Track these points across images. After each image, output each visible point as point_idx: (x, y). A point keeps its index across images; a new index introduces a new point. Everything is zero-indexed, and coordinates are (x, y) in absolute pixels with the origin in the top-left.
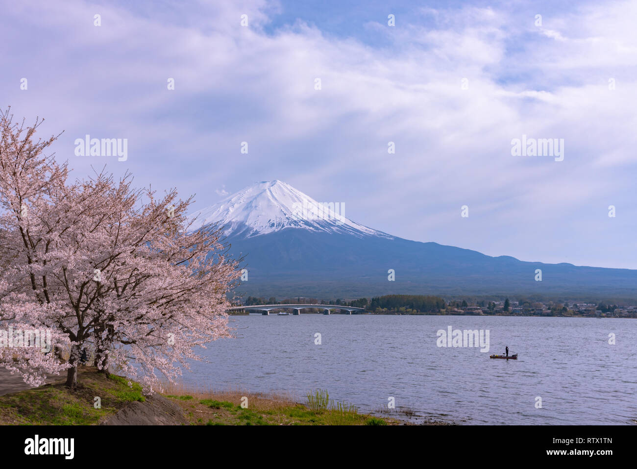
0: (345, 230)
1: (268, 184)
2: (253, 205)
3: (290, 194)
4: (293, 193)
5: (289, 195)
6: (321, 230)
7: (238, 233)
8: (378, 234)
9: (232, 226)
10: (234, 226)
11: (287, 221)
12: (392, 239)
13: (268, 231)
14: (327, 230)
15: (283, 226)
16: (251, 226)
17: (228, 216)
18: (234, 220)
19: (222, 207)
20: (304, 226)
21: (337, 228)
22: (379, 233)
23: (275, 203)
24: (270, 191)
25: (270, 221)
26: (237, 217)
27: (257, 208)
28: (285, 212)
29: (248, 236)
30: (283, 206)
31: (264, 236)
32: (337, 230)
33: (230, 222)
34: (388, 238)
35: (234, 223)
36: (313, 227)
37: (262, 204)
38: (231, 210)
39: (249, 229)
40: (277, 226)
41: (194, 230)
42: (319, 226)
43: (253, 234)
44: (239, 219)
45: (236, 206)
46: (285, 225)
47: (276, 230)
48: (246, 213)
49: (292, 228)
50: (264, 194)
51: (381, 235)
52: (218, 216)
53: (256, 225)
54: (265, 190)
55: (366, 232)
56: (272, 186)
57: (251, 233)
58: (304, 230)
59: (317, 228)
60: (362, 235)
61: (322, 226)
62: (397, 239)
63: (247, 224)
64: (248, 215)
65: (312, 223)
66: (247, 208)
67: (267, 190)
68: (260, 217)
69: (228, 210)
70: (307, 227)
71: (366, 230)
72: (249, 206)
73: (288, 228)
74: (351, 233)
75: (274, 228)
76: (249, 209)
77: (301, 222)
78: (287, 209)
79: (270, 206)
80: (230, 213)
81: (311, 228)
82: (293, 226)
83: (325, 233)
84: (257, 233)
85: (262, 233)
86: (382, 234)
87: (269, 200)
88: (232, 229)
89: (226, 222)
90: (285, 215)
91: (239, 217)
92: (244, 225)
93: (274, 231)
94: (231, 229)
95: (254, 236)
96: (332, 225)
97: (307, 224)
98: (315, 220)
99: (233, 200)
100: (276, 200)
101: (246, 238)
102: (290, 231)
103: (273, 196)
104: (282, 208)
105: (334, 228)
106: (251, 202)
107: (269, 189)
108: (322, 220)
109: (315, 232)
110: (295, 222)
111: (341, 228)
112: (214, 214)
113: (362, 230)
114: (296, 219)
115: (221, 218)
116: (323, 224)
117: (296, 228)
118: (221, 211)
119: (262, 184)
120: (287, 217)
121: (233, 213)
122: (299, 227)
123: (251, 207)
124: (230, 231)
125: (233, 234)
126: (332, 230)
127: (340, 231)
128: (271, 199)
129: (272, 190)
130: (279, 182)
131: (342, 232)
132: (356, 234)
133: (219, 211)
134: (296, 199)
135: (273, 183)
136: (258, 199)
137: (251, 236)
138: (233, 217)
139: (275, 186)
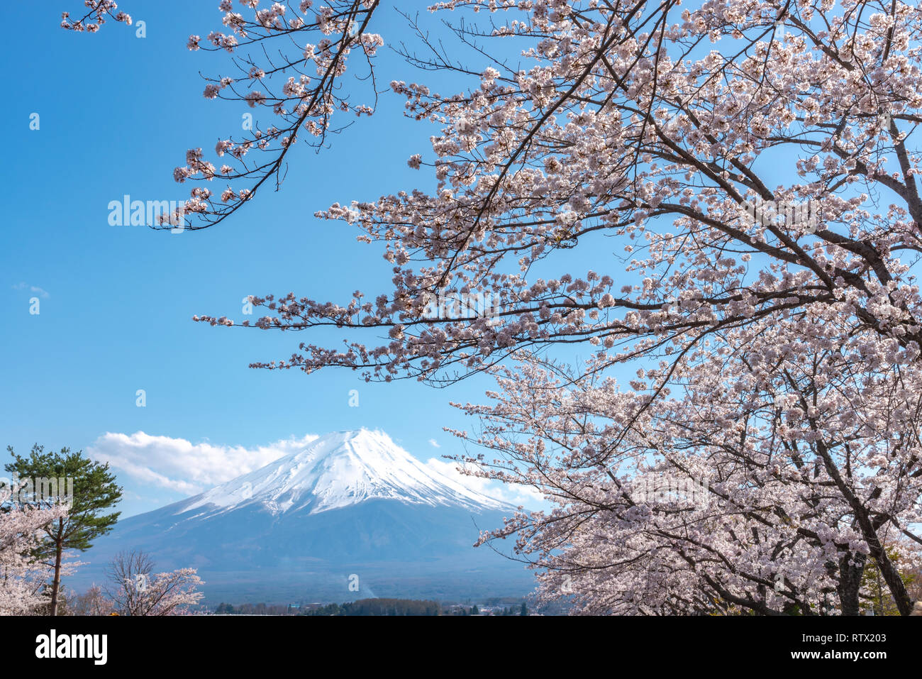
0: (456, 501)
1: (348, 434)
2: (325, 464)
3: (380, 448)
4: (383, 448)
5: (377, 450)
6: (421, 500)
7: (303, 504)
9: (293, 496)
10: (296, 496)
11: (373, 488)
13: (343, 504)
14: (430, 502)
15: (366, 495)
16: (320, 496)
17: (288, 481)
18: (296, 487)
19: (280, 468)
20: (395, 496)
21: (445, 498)
22: (505, 505)
23: (358, 463)
24: (351, 445)
25: (348, 488)
27: (331, 470)
28: (370, 475)
29: (315, 511)
30: (368, 466)
32: (444, 501)
33: (290, 489)
35: (296, 491)
36: (410, 496)
37: (337, 463)
38: (294, 472)
39: (316, 501)
40: (357, 496)
42: (418, 496)
43: (323, 508)
44: (305, 484)
45: (301, 466)
46: (369, 494)
47: (356, 502)
48: (313, 477)
49: (379, 498)
50: (341, 449)
51: (508, 509)
52: (274, 482)
53: (327, 495)
54: (342, 444)
55: (486, 504)
56: (354, 437)
58: (396, 502)
59: (415, 499)
60: (480, 509)
61: (422, 495)
63: (314, 492)
64: (317, 480)
65: (409, 491)
67: (347, 443)
68: (333, 482)
69: (288, 473)
70: (401, 497)
71: (486, 501)
72: (318, 468)
73: (373, 499)
74: (466, 506)
75: (352, 499)
76: (319, 471)
77: (393, 489)
78: (373, 471)
79: (348, 467)
80: (291, 477)
81: (407, 498)
82: (380, 495)
83: (426, 506)
84: (328, 505)
85: (334, 506)
86: (509, 507)
87: (348, 458)
88: (293, 501)
89: (284, 490)
90: (370, 479)
91: (303, 482)
92: (311, 495)
93: (353, 502)
94: (291, 500)
95: (323, 510)
96: (437, 494)
97: (401, 492)
98: (413, 487)
99: (297, 458)
100: (358, 457)
101: (311, 513)
102: (375, 503)
103: (354, 453)
104: (367, 469)
105: (440, 499)
106: (322, 461)
107: (349, 442)
108: (422, 486)
109: (410, 504)
110: (384, 489)
111: (451, 498)
112: (268, 479)
113: (480, 502)
114: (386, 486)
115: (277, 485)
116: (425, 493)
117: (384, 499)
118: (278, 474)
119: (338, 435)
120: (372, 481)
121: (296, 477)
122: (389, 496)
123: (323, 467)
124: (290, 502)
125: (293, 507)
126: (436, 499)
127: (447, 503)
128: (351, 454)
129: (353, 444)
130: (363, 431)
131: (451, 504)
132: (472, 507)
133: (275, 474)
134: (387, 455)
135: (356, 433)
136: (333, 456)
137: (319, 510)
138: (295, 482)
139: (358, 437)
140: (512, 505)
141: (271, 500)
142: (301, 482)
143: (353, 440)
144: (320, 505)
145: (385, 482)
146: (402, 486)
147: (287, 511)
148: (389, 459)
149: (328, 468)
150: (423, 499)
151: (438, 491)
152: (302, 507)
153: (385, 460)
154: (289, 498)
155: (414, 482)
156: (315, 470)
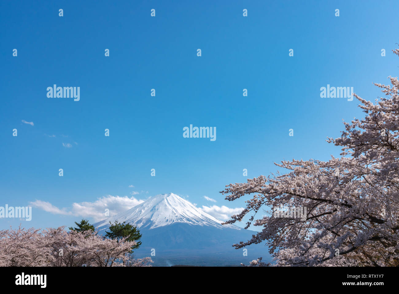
0: (211, 224)
1: (166, 195)
2: (156, 208)
3: (179, 201)
4: (181, 201)
5: (178, 202)
6: (196, 223)
7: (146, 225)
8: (231, 226)
9: (143, 221)
10: (144, 221)
11: (176, 218)
12: (240, 229)
13: (164, 224)
14: (200, 224)
15: (173, 221)
16: (154, 221)
17: (141, 215)
18: (144, 218)
19: (137, 209)
20: (186, 221)
23: (170, 207)
24: (167, 200)
25: (166, 218)
27: (159, 210)
28: (175, 212)
29: (152, 228)
30: (174, 209)
32: (206, 224)
33: (142, 218)
34: (238, 229)
35: (144, 219)
36: (192, 221)
37: (161, 208)
38: (143, 211)
39: (152, 223)
42: (195, 221)
45: (146, 208)
46: (174, 220)
47: (169, 224)
48: (151, 213)
49: (179, 222)
50: (163, 202)
51: (233, 227)
52: (135, 215)
53: (157, 221)
54: (163, 199)
56: (168, 196)
58: (186, 224)
59: (194, 223)
60: (222, 227)
61: (197, 221)
62: (242, 229)
63: (152, 220)
64: (153, 215)
65: (191, 219)
67: (165, 199)
68: (160, 215)
69: (141, 211)
70: (188, 222)
72: (153, 209)
74: (215, 226)
75: (168, 222)
76: (154, 211)
77: (185, 219)
78: (176, 211)
79: (166, 209)
80: (142, 213)
81: (190, 222)
83: (198, 226)
84: (157, 225)
85: (160, 226)
86: (234, 226)
87: (166, 205)
89: (139, 219)
90: (175, 214)
91: (147, 215)
92: (150, 221)
93: (168, 224)
94: (142, 223)
95: (155, 227)
96: (204, 221)
97: (188, 220)
98: (193, 218)
99: (144, 205)
100: (170, 205)
101: (150, 228)
102: (177, 224)
103: (168, 203)
104: (173, 210)
105: (205, 223)
106: (154, 207)
107: (166, 198)
108: (197, 217)
109: (192, 225)
110: (181, 218)
111: (209, 223)
112: (132, 214)
114: (182, 217)
115: (136, 216)
116: (198, 220)
117: (181, 222)
118: (137, 212)
119: (162, 195)
120: (176, 215)
121: (144, 213)
122: (183, 222)
123: (155, 209)
124: (142, 224)
125: (143, 226)
126: (204, 223)
127: (208, 224)
128: (167, 204)
129: (168, 199)
130: (172, 194)
131: (209, 225)
132: (218, 226)
133: (135, 212)
134: (182, 204)
135: (169, 195)
136: (159, 204)
137: (154, 227)
138: (144, 216)
139: (170, 196)
141: (133, 223)
142: (146, 215)
143: (168, 198)
144: (154, 225)
145: (181, 215)
146: (188, 217)
147: (141, 228)
148: (183, 206)
149: (158, 209)
150: (197, 223)
151: (203, 219)
152: (146, 226)
153: (181, 206)
154: (141, 222)
155: (194, 216)
156: (152, 210)
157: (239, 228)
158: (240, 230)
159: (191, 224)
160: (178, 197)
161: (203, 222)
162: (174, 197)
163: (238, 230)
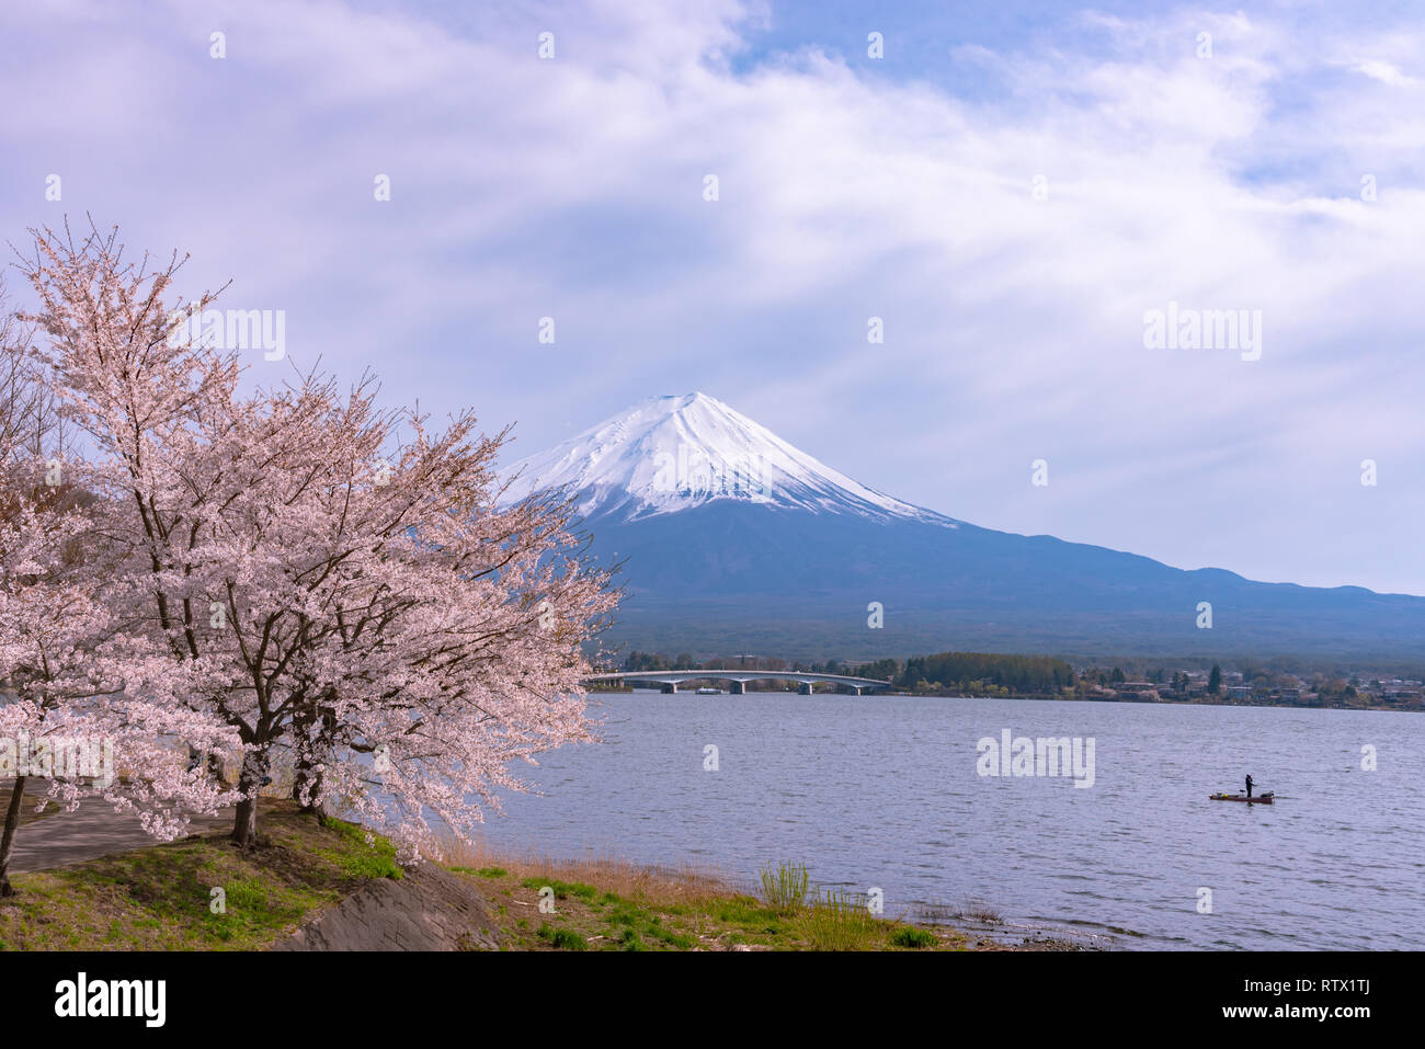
0: (849, 505)
1: (677, 401)
2: (644, 447)
3: (727, 424)
4: (732, 423)
5: (724, 425)
6: (795, 504)
7: (609, 509)
8: (922, 516)
9: (598, 491)
10: (602, 495)
12: (953, 526)
13: (676, 507)
14: (807, 505)
16: (639, 494)
17: (587, 471)
18: (600, 481)
19: (574, 451)
21: (831, 502)
22: (925, 513)
23: (693, 445)
24: (682, 417)
26: (607, 473)
27: (653, 455)
29: (632, 517)
30: (710, 450)
31: (667, 517)
32: (831, 505)
33: (592, 485)
34: (945, 525)
35: (601, 487)
36: (777, 497)
37: (662, 445)
38: (595, 459)
39: (633, 502)
40: (695, 496)
41: (513, 502)
42: (789, 497)
43: (644, 513)
44: (613, 478)
45: (606, 449)
47: (695, 505)
48: (626, 465)
49: (731, 499)
50: (666, 424)
51: (931, 518)
52: (565, 473)
53: (649, 493)
54: (670, 415)
55: (896, 511)
56: (687, 405)
57: (639, 509)
58: (758, 506)
59: (785, 501)
61: (795, 496)
62: (964, 526)
63: (629, 489)
64: (632, 471)
65: (774, 488)
66: (631, 454)
67: (675, 415)
69: (587, 458)
71: (896, 507)
72: (634, 451)
73: (719, 500)
74: (862, 513)
75: (690, 499)
76: (634, 456)
80: (592, 466)
81: (772, 500)
83: (803, 513)
84: (651, 509)
85: (662, 510)
86: (931, 515)
87: (679, 438)
88: (597, 501)
89: (584, 485)
91: (611, 473)
92: (624, 493)
93: (690, 506)
94: (593, 500)
95: (644, 517)
96: (820, 495)
98: (781, 483)
99: (599, 436)
100: (695, 436)
101: (625, 521)
102: (723, 508)
103: (688, 429)
105: (825, 502)
106: (639, 441)
107: (679, 412)
108: (795, 482)
109: (781, 510)
111: (840, 502)
112: (556, 467)
113: (886, 507)
115: (571, 477)
116: (800, 492)
117: (737, 501)
118: (572, 460)
119: (662, 402)
121: (599, 466)
123: (639, 451)
124: (592, 503)
125: (598, 512)
126: (819, 504)
127: (836, 509)
128: (683, 433)
129: (685, 415)
130: (701, 397)
131: (842, 510)
132: (875, 516)
133: (567, 460)
134: (738, 435)
135: (689, 400)
136: (655, 435)
137: (637, 516)
138: (598, 475)
139: (692, 405)
140: (935, 513)
141: (563, 500)
143: (684, 409)
147: (591, 517)
148: (742, 439)
149: (649, 451)
150: (797, 502)
151: (820, 491)
152: (611, 511)
153: (738, 441)
154: (591, 498)
155: (784, 476)
156: (628, 455)
157: (952, 521)
158: (954, 530)
159: (776, 507)
160: (723, 407)
161: (819, 500)
162: (706, 404)
163: (949, 529)
